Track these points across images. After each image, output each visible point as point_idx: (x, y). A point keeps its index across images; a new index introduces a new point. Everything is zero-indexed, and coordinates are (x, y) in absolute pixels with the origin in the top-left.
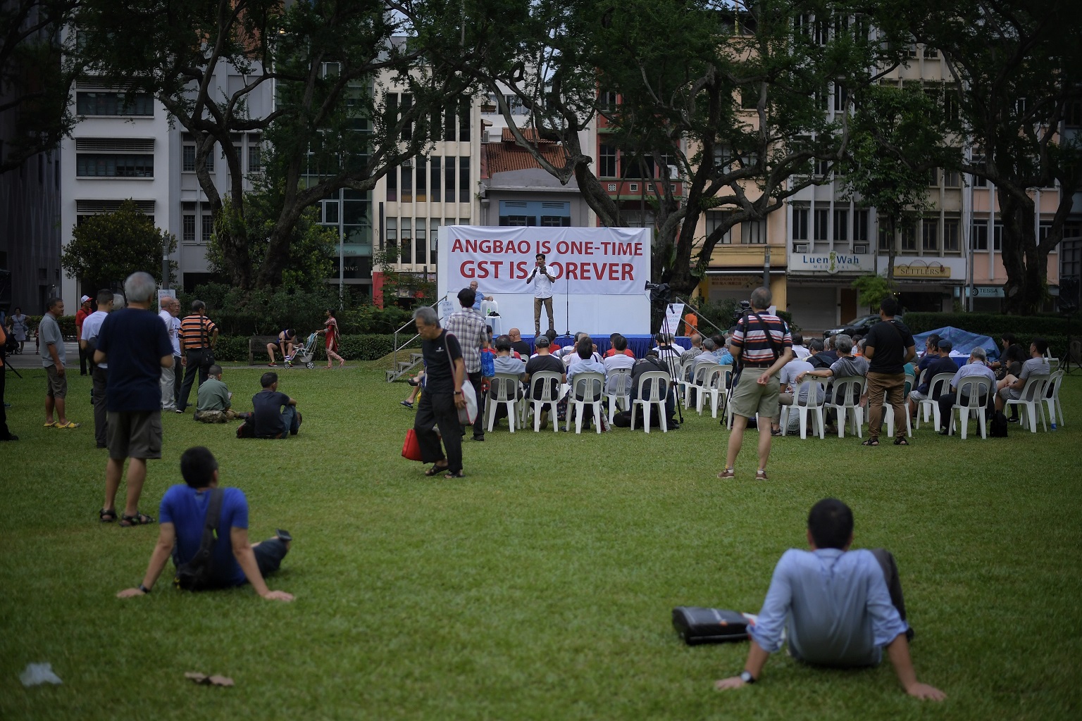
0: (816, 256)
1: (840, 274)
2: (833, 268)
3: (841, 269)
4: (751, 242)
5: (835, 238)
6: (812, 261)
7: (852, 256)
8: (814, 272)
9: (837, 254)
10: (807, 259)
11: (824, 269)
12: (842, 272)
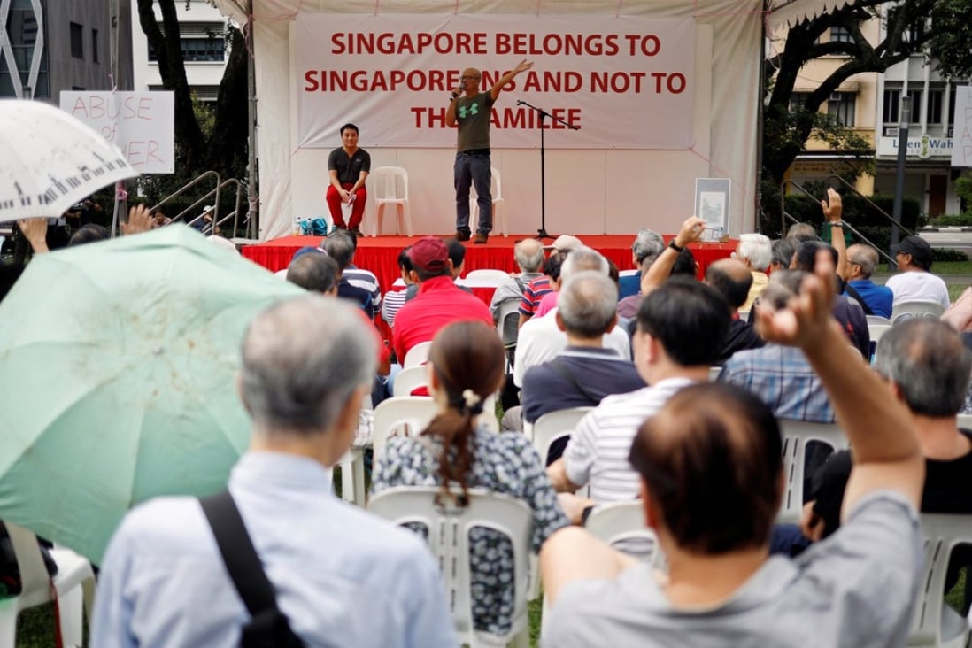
1: (932, 159)
2: (925, 153)
3: (933, 154)
5: (929, 120)
7: (946, 140)
9: (930, 138)
11: (915, 153)
12: (934, 157)
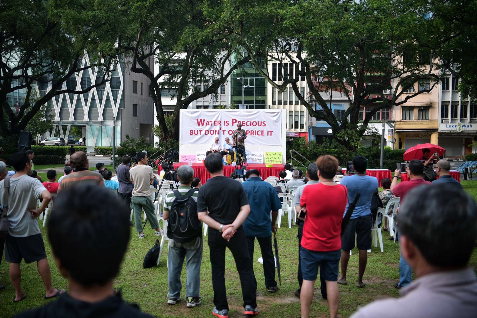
0: (452, 125)
1: (463, 132)
2: (460, 130)
3: (464, 130)
4: (422, 119)
6: (450, 127)
7: (469, 125)
8: (451, 131)
9: (462, 124)
10: (448, 126)
11: (456, 130)
